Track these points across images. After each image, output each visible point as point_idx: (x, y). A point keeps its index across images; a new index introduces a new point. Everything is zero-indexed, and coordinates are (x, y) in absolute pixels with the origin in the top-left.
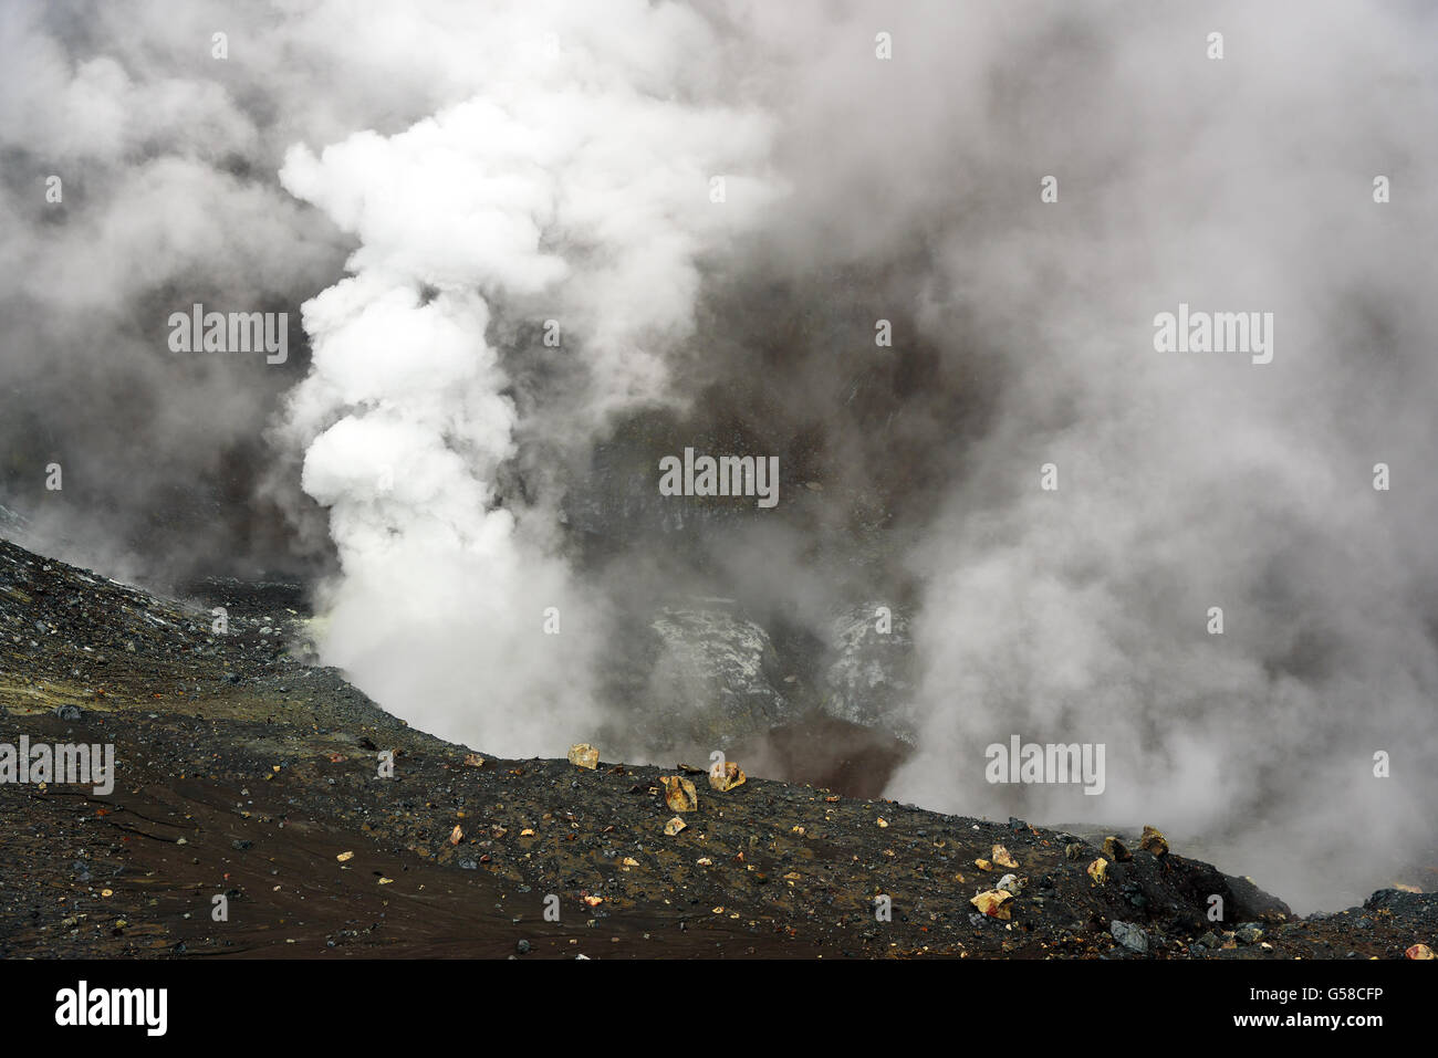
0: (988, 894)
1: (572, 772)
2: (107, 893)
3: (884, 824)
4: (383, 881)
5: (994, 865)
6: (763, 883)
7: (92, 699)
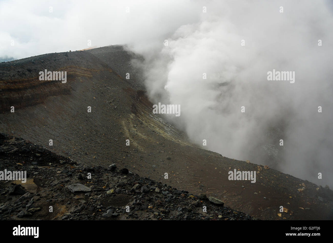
0: (300, 189)
1: (246, 163)
2: (188, 167)
3: (287, 177)
4: (220, 172)
5: (302, 185)
6: (269, 182)
7: (192, 145)
